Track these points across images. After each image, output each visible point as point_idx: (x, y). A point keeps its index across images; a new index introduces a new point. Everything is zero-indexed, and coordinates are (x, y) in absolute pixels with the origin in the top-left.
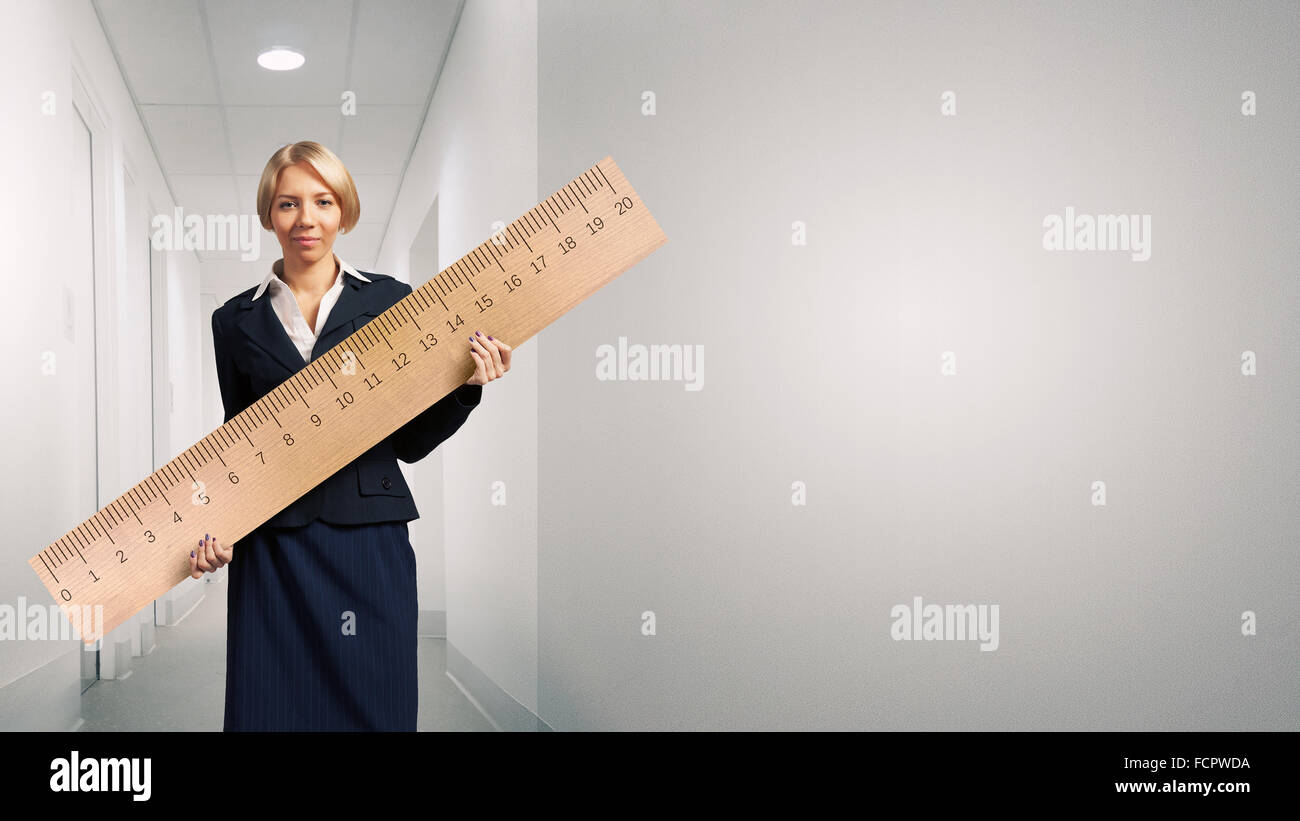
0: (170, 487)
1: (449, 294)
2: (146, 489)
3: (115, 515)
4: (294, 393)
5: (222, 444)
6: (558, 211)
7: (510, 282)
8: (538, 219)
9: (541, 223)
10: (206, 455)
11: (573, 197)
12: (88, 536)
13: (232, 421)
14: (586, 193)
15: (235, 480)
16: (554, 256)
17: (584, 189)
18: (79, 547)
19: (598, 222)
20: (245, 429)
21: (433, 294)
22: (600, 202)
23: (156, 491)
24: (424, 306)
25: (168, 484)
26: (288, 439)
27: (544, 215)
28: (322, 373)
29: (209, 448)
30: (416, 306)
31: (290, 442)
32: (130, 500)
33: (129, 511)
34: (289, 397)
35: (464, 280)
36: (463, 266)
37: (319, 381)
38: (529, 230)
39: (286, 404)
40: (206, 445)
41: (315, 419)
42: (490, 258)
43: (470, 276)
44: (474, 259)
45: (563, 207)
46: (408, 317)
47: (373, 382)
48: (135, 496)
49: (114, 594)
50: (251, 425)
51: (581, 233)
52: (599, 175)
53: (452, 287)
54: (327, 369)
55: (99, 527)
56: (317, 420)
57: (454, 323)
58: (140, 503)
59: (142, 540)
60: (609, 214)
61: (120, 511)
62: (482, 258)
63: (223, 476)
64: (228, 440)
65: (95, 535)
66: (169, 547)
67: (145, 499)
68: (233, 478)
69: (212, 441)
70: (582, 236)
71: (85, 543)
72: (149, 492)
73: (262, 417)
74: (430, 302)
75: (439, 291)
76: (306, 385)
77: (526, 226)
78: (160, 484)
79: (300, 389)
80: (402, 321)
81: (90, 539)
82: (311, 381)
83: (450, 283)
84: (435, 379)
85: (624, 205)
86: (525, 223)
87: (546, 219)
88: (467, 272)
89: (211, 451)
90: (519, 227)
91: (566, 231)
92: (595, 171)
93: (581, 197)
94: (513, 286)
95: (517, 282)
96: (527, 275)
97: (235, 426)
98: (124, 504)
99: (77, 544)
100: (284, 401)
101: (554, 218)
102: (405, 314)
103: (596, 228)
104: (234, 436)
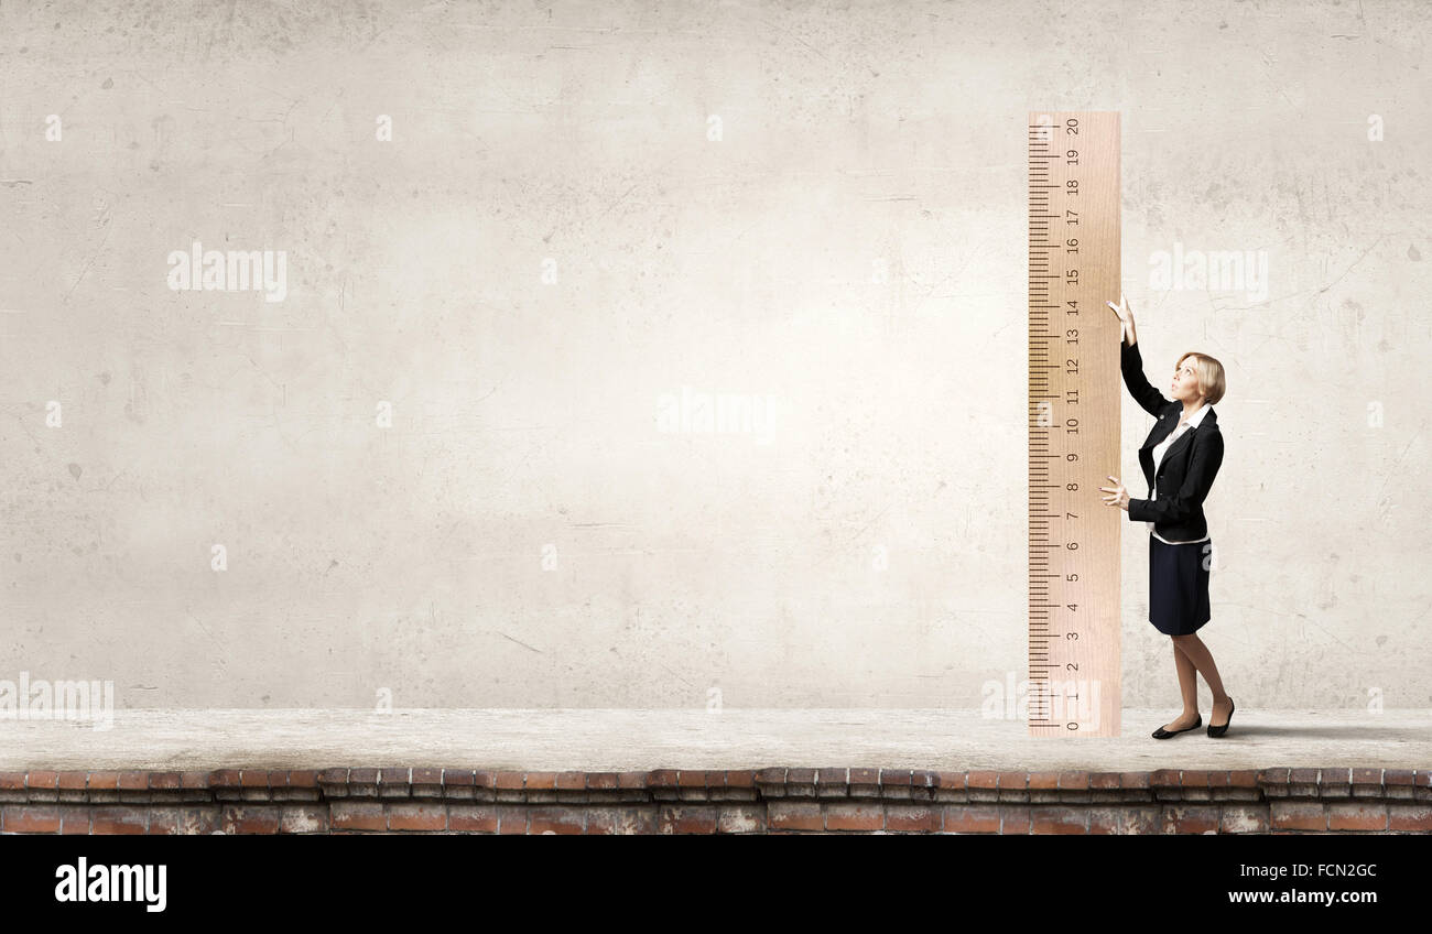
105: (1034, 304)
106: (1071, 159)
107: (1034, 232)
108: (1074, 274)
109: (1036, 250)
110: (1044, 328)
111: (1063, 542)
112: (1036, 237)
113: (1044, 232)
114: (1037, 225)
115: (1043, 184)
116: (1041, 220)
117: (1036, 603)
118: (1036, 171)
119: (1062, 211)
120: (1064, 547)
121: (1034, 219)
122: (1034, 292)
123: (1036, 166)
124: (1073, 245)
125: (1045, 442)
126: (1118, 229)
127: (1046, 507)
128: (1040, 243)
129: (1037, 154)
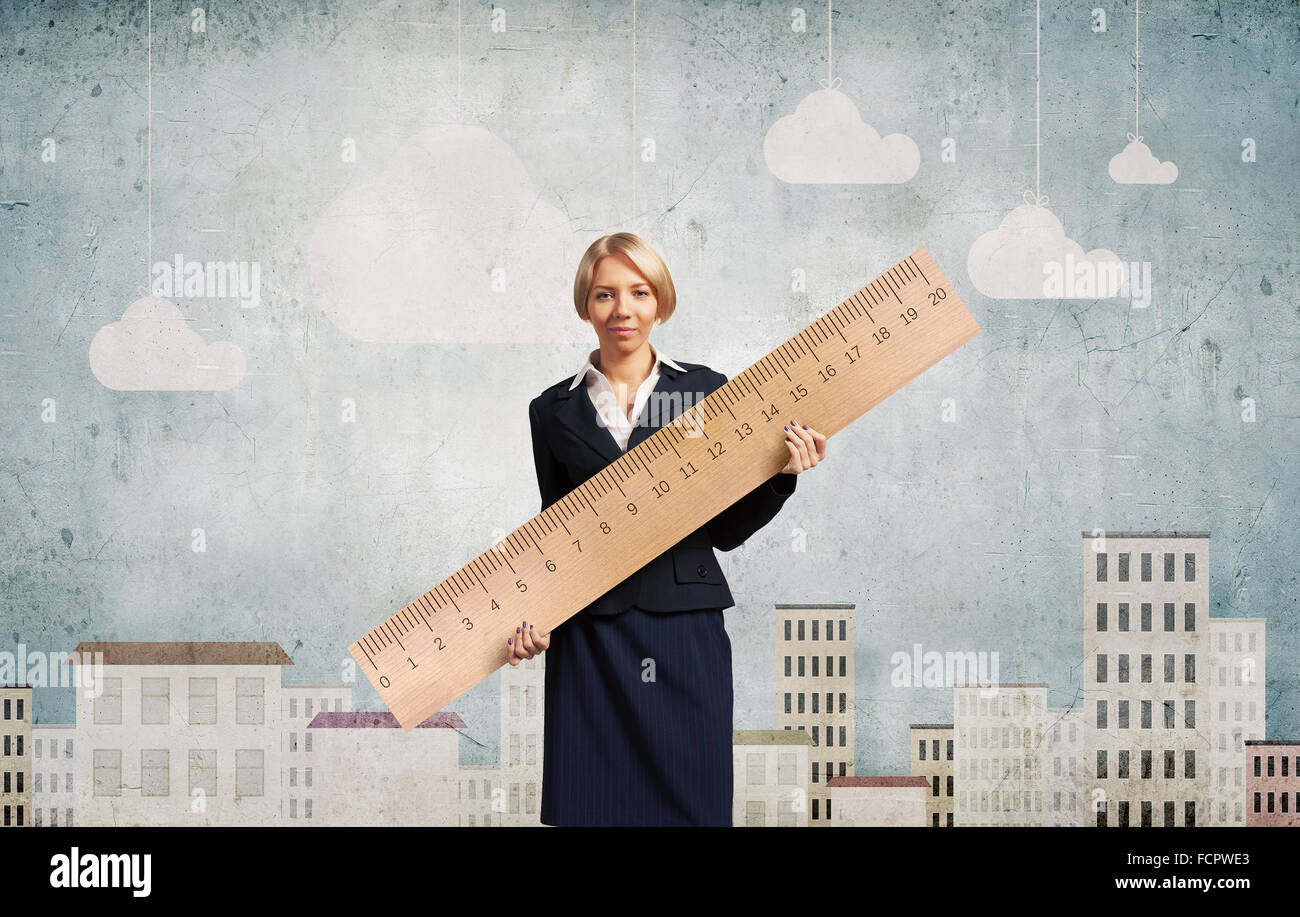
0: (487, 575)
1: (764, 384)
2: (464, 577)
3: (433, 602)
4: (611, 482)
5: (540, 532)
6: (872, 302)
7: (825, 372)
8: (852, 310)
9: (855, 313)
10: (523, 544)
11: (886, 288)
12: (406, 623)
13: (549, 510)
14: (900, 283)
15: (552, 568)
16: (868, 346)
17: (898, 280)
18: (398, 634)
19: (911, 312)
20: (562, 517)
21: (748, 384)
22: (914, 293)
23: (474, 579)
24: (740, 396)
25: (485, 572)
26: (605, 528)
27: (858, 306)
28: (638, 462)
29: (526, 536)
30: (732, 396)
31: (607, 530)
32: (448, 588)
33: (447, 599)
34: (606, 486)
35: (779, 370)
36: (778, 356)
37: (636, 470)
38: (843, 320)
39: (602, 493)
40: (524, 533)
41: (631, 507)
42: (805, 348)
43: (785, 366)
44: (789, 349)
45: (877, 298)
46: (723, 407)
47: (689, 470)
48: (453, 584)
49: (432, 681)
50: (567, 513)
51: (895, 323)
52: (912, 266)
53: (768, 377)
54: (644, 458)
55: (417, 614)
56: (633, 508)
57: (769, 413)
58: (458, 591)
59: (459, 628)
60: (923, 305)
61: (439, 599)
62: (797, 348)
63: (540, 563)
64: (545, 529)
65: (414, 622)
66: (486, 634)
67: (463, 587)
68: (550, 566)
69: (530, 530)
70: (896, 326)
71: (403, 631)
72: (466, 580)
73: (579, 505)
74: (745, 392)
75: (754, 381)
76: (622, 474)
77: (841, 316)
78: (477, 572)
79: (617, 478)
80: (718, 411)
81: (409, 627)
82: (628, 470)
83: (765, 374)
84: (749, 468)
85: (938, 296)
86: (839, 314)
87: (861, 309)
88: (782, 362)
89: (528, 540)
90: (833, 317)
91: (880, 322)
92: (909, 261)
93: (894, 287)
94: (827, 376)
95: (832, 372)
96: (841, 365)
97: (552, 515)
98: (442, 592)
99: (395, 631)
100: (600, 490)
101: (868, 308)
102: (721, 404)
103: (909, 319)
104: (551, 525)
105: (750, 375)
106: (906, 315)
107: (816, 328)
108: (803, 393)
109: (801, 342)
110: (734, 400)
111: (549, 554)
112: (812, 334)
113: (822, 337)
114: (824, 327)
115: (866, 305)
116: (832, 327)
117: (475, 569)
118: (873, 292)
119: (852, 341)
120: (544, 559)
121: (828, 321)
122: (761, 367)
123: (879, 288)
124: (829, 372)
125: (630, 474)
126: (873, 404)
127: (570, 516)
128: (809, 341)
129: (890, 280)
